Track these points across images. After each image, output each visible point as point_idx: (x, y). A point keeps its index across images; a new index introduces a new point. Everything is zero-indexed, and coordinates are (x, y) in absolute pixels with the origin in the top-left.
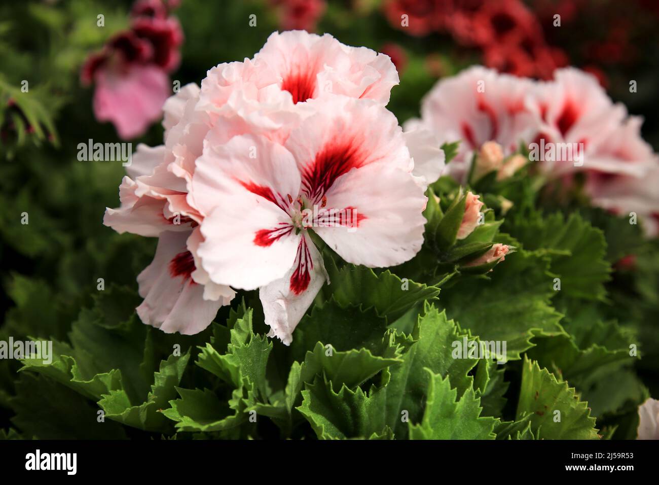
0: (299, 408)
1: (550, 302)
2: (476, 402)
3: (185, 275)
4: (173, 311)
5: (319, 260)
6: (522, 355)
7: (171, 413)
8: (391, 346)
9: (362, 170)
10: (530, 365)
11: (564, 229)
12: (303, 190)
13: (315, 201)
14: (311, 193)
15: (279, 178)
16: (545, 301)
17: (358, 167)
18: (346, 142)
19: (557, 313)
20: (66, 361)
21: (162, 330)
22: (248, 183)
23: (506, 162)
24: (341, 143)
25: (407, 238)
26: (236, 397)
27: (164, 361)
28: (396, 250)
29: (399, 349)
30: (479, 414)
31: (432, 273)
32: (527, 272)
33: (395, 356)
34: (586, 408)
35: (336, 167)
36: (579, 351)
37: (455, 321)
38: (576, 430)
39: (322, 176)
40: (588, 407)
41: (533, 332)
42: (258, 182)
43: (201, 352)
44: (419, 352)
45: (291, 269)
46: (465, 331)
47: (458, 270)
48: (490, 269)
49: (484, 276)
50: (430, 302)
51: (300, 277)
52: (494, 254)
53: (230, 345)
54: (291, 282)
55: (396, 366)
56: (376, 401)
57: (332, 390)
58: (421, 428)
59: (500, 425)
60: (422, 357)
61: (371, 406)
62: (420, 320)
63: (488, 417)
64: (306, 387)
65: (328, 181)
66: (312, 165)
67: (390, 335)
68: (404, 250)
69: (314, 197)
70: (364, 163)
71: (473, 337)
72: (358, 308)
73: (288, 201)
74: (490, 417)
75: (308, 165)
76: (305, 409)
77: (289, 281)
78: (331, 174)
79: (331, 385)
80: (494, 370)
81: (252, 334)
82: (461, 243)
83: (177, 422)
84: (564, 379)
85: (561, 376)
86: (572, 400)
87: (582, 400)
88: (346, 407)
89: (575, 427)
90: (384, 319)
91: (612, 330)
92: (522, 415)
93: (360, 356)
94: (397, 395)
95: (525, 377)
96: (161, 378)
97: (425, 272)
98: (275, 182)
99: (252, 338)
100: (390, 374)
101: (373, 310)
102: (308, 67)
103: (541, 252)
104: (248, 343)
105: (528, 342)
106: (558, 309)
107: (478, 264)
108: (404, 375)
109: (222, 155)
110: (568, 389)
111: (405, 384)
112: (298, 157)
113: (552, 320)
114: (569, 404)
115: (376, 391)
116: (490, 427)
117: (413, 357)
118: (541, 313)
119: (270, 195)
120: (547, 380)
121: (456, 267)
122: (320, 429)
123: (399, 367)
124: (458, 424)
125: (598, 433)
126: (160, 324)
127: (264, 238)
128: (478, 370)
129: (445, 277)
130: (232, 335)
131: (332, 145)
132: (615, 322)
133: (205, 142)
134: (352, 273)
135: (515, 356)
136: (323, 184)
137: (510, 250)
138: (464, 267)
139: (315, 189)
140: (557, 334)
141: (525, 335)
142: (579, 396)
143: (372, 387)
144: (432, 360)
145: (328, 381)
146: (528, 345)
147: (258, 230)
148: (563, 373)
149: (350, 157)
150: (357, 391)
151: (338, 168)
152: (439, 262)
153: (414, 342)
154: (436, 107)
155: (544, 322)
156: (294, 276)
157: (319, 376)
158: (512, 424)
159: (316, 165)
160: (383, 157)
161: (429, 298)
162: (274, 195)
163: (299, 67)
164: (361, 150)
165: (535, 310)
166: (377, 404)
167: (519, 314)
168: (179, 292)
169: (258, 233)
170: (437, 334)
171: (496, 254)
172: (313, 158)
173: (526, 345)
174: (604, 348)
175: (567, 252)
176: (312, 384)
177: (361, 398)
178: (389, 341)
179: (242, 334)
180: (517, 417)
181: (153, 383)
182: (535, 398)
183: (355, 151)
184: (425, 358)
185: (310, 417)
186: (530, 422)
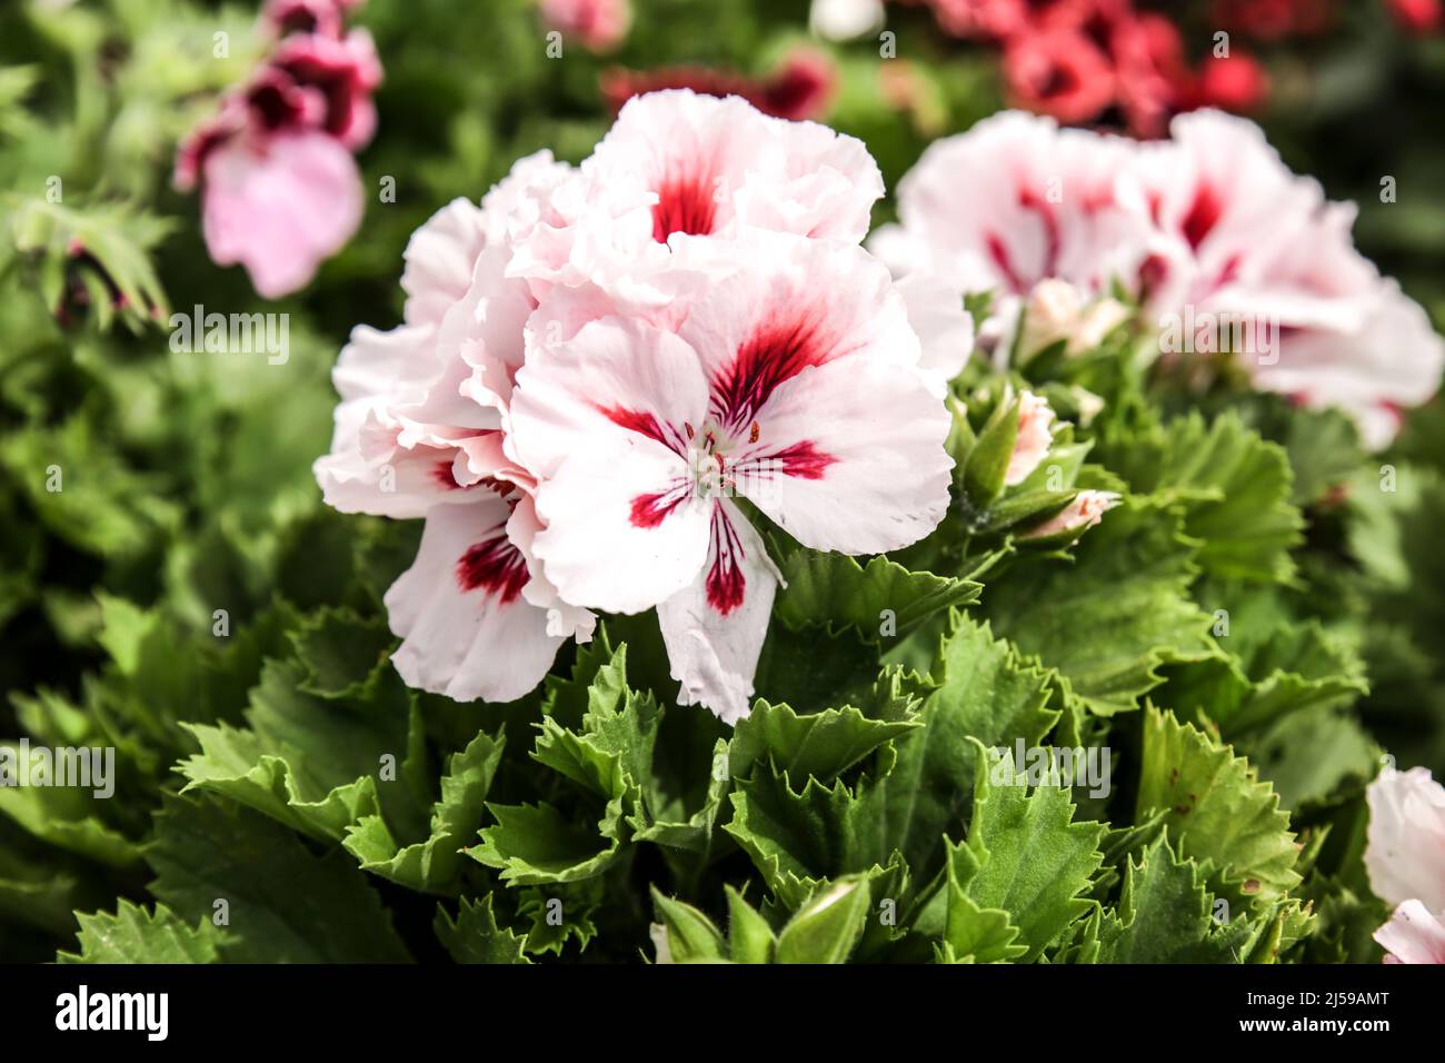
0: (727, 827)
1: (1186, 594)
2: (1064, 795)
3: (488, 587)
4: (471, 659)
5: (754, 542)
6: (1141, 700)
7: (486, 853)
8: (894, 698)
9: (825, 369)
10: (1159, 720)
11: (1208, 446)
12: (713, 413)
13: (736, 431)
14: (727, 417)
15: (669, 395)
16: (1178, 592)
17: (817, 364)
18: (794, 321)
19: (1203, 615)
20: (270, 765)
21: (450, 695)
22: (611, 406)
23: (1084, 315)
24: (784, 322)
25: (921, 495)
26: (613, 815)
27: (460, 754)
28: (899, 521)
29: (911, 705)
30: (1071, 816)
31: (960, 551)
32: (1138, 536)
33: (907, 718)
34: (1270, 794)
35: (773, 366)
36: (1248, 684)
37: (1009, 641)
38: (1253, 837)
39: (748, 385)
40: (1274, 791)
41: (1160, 655)
42: (631, 404)
43: (540, 732)
44: (943, 706)
45: (704, 567)
46: (1029, 659)
47: (1012, 544)
48: (1071, 541)
49: (1062, 554)
50: (960, 608)
51: (723, 579)
52: (1079, 510)
53: (587, 718)
54: (708, 590)
55: (902, 735)
56: (869, 804)
57: (789, 789)
58: (968, 849)
59: (1109, 835)
60: (949, 715)
61: (860, 814)
62: (946, 645)
63: (1088, 823)
64: (737, 786)
65: (759, 393)
66: (730, 367)
67: (891, 677)
68: (915, 519)
69: (733, 423)
70: (828, 357)
71: (1046, 670)
72: (824, 628)
73: (685, 436)
74: (1092, 822)
75: (722, 367)
76: (738, 829)
77: (704, 589)
78: (765, 378)
79: (787, 781)
80: (1089, 732)
81: (629, 692)
82: (1012, 492)
83: (500, 871)
84: (1225, 741)
85: (1217, 736)
86: (1241, 781)
87: (1260, 780)
88: (816, 819)
89: (1251, 831)
90: (875, 648)
91: (1309, 640)
92: (1148, 814)
93: (843, 720)
94: (906, 792)
95: (1149, 742)
96: (454, 788)
97: (945, 550)
98: (660, 400)
99: (628, 700)
100: (895, 752)
101: (852, 632)
102: (699, 165)
103: (1164, 497)
104: (623, 710)
105: (1150, 674)
106: (1203, 607)
107: (1050, 531)
108: (917, 753)
109: (566, 361)
110: (1233, 761)
111: (919, 769)
112: (707, 355)
113: (1194, 629)
114: (1237, 789)
115: (870, 786)
116: (1093, 842)
117: (932, 717)
118: (1171, 616)
119: (653, 428)
120: (1194, 745)
121: (1009, 539)
122: (770, 865)
123: (908, 737)
124: (1031, 839)
125: (1296, 840)
126: (444, 685)
127: (647, 512)
128: (1058, 734)
129: (987, 559)
130: (591, 697)
131: (768, 326)
132: (1314, 625)
133: (528, 335)
134: (812, 565)
135: (1127, 703)
136: (750, 398)
137: (1109, 501)
138: (1023, 539)
139: (734, 408)
140: (1204, 655)
141: (1142, 659)
142: (1254, 772)
143: (861, 779)
144: (968, 720)
145: (780, 772)
146: (1150, 681)
147: (634, 497)
148: (1221, 729)
149: (800, 345)
150: (836, 788)
151: (777, 370)
152: (972, 530)
153: (935, 689)
154: (929, 201)
155: (1179, 633)
156: (712, 578)
157: (761, 764)
158: (1130, 834)
159: (737, 367)
160: (865, 344)
161: (959, 603)
162: (660, 426)
163: (681, 164)
164: (822, 332)
165: (1158, 611)
166: (871, 811)
167: (1127, 621)
168: (478, 620)
169: (636, 503)
170: (976, 669)
171: (1083, 511)
172: (732, 354)
173: (1146, 681)
174: (1297, 677)
175: (1214, 493)
176: (749, 779)
177: (843, 800)
178: (889, 690)
179: (610, 693)
180: (1139, 819)
181: (440, 799)
182: (1172, 781)
183: (810, 334)
184: (956, 716)
185: (751, 844)
186: (1165, 827)
